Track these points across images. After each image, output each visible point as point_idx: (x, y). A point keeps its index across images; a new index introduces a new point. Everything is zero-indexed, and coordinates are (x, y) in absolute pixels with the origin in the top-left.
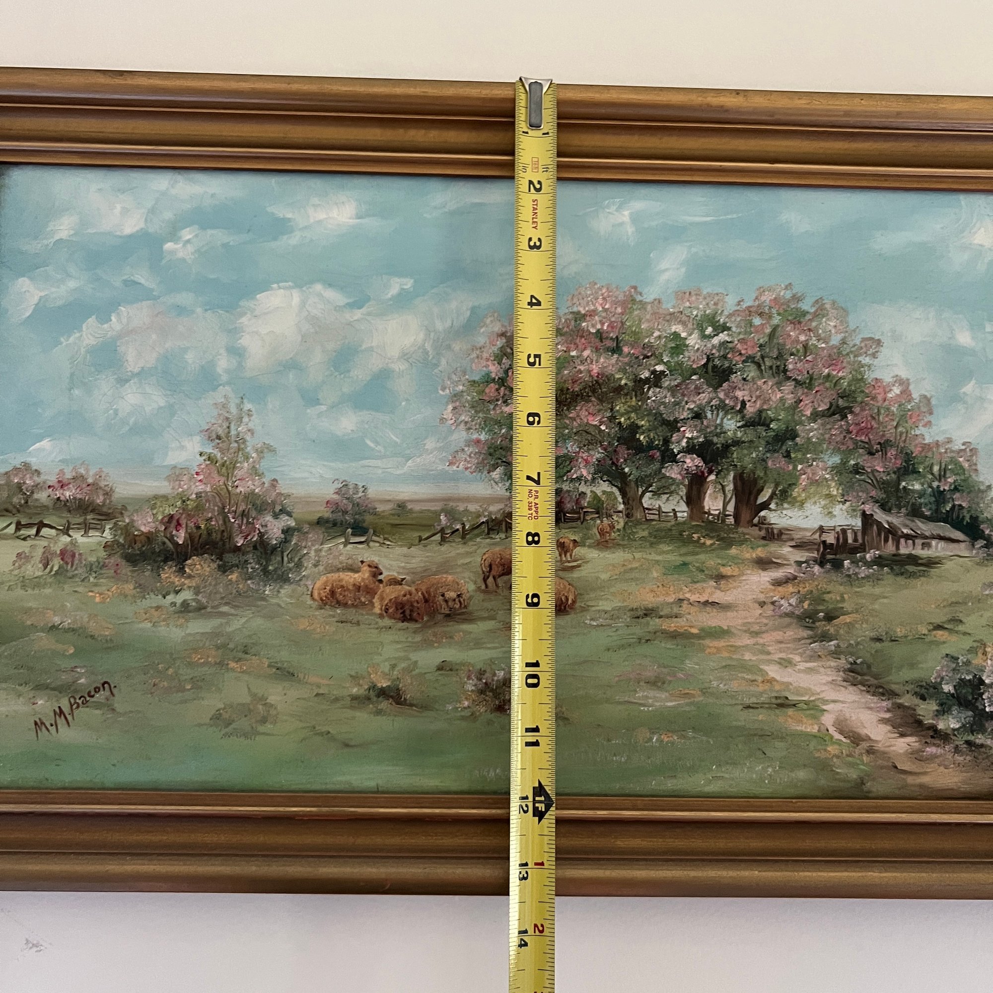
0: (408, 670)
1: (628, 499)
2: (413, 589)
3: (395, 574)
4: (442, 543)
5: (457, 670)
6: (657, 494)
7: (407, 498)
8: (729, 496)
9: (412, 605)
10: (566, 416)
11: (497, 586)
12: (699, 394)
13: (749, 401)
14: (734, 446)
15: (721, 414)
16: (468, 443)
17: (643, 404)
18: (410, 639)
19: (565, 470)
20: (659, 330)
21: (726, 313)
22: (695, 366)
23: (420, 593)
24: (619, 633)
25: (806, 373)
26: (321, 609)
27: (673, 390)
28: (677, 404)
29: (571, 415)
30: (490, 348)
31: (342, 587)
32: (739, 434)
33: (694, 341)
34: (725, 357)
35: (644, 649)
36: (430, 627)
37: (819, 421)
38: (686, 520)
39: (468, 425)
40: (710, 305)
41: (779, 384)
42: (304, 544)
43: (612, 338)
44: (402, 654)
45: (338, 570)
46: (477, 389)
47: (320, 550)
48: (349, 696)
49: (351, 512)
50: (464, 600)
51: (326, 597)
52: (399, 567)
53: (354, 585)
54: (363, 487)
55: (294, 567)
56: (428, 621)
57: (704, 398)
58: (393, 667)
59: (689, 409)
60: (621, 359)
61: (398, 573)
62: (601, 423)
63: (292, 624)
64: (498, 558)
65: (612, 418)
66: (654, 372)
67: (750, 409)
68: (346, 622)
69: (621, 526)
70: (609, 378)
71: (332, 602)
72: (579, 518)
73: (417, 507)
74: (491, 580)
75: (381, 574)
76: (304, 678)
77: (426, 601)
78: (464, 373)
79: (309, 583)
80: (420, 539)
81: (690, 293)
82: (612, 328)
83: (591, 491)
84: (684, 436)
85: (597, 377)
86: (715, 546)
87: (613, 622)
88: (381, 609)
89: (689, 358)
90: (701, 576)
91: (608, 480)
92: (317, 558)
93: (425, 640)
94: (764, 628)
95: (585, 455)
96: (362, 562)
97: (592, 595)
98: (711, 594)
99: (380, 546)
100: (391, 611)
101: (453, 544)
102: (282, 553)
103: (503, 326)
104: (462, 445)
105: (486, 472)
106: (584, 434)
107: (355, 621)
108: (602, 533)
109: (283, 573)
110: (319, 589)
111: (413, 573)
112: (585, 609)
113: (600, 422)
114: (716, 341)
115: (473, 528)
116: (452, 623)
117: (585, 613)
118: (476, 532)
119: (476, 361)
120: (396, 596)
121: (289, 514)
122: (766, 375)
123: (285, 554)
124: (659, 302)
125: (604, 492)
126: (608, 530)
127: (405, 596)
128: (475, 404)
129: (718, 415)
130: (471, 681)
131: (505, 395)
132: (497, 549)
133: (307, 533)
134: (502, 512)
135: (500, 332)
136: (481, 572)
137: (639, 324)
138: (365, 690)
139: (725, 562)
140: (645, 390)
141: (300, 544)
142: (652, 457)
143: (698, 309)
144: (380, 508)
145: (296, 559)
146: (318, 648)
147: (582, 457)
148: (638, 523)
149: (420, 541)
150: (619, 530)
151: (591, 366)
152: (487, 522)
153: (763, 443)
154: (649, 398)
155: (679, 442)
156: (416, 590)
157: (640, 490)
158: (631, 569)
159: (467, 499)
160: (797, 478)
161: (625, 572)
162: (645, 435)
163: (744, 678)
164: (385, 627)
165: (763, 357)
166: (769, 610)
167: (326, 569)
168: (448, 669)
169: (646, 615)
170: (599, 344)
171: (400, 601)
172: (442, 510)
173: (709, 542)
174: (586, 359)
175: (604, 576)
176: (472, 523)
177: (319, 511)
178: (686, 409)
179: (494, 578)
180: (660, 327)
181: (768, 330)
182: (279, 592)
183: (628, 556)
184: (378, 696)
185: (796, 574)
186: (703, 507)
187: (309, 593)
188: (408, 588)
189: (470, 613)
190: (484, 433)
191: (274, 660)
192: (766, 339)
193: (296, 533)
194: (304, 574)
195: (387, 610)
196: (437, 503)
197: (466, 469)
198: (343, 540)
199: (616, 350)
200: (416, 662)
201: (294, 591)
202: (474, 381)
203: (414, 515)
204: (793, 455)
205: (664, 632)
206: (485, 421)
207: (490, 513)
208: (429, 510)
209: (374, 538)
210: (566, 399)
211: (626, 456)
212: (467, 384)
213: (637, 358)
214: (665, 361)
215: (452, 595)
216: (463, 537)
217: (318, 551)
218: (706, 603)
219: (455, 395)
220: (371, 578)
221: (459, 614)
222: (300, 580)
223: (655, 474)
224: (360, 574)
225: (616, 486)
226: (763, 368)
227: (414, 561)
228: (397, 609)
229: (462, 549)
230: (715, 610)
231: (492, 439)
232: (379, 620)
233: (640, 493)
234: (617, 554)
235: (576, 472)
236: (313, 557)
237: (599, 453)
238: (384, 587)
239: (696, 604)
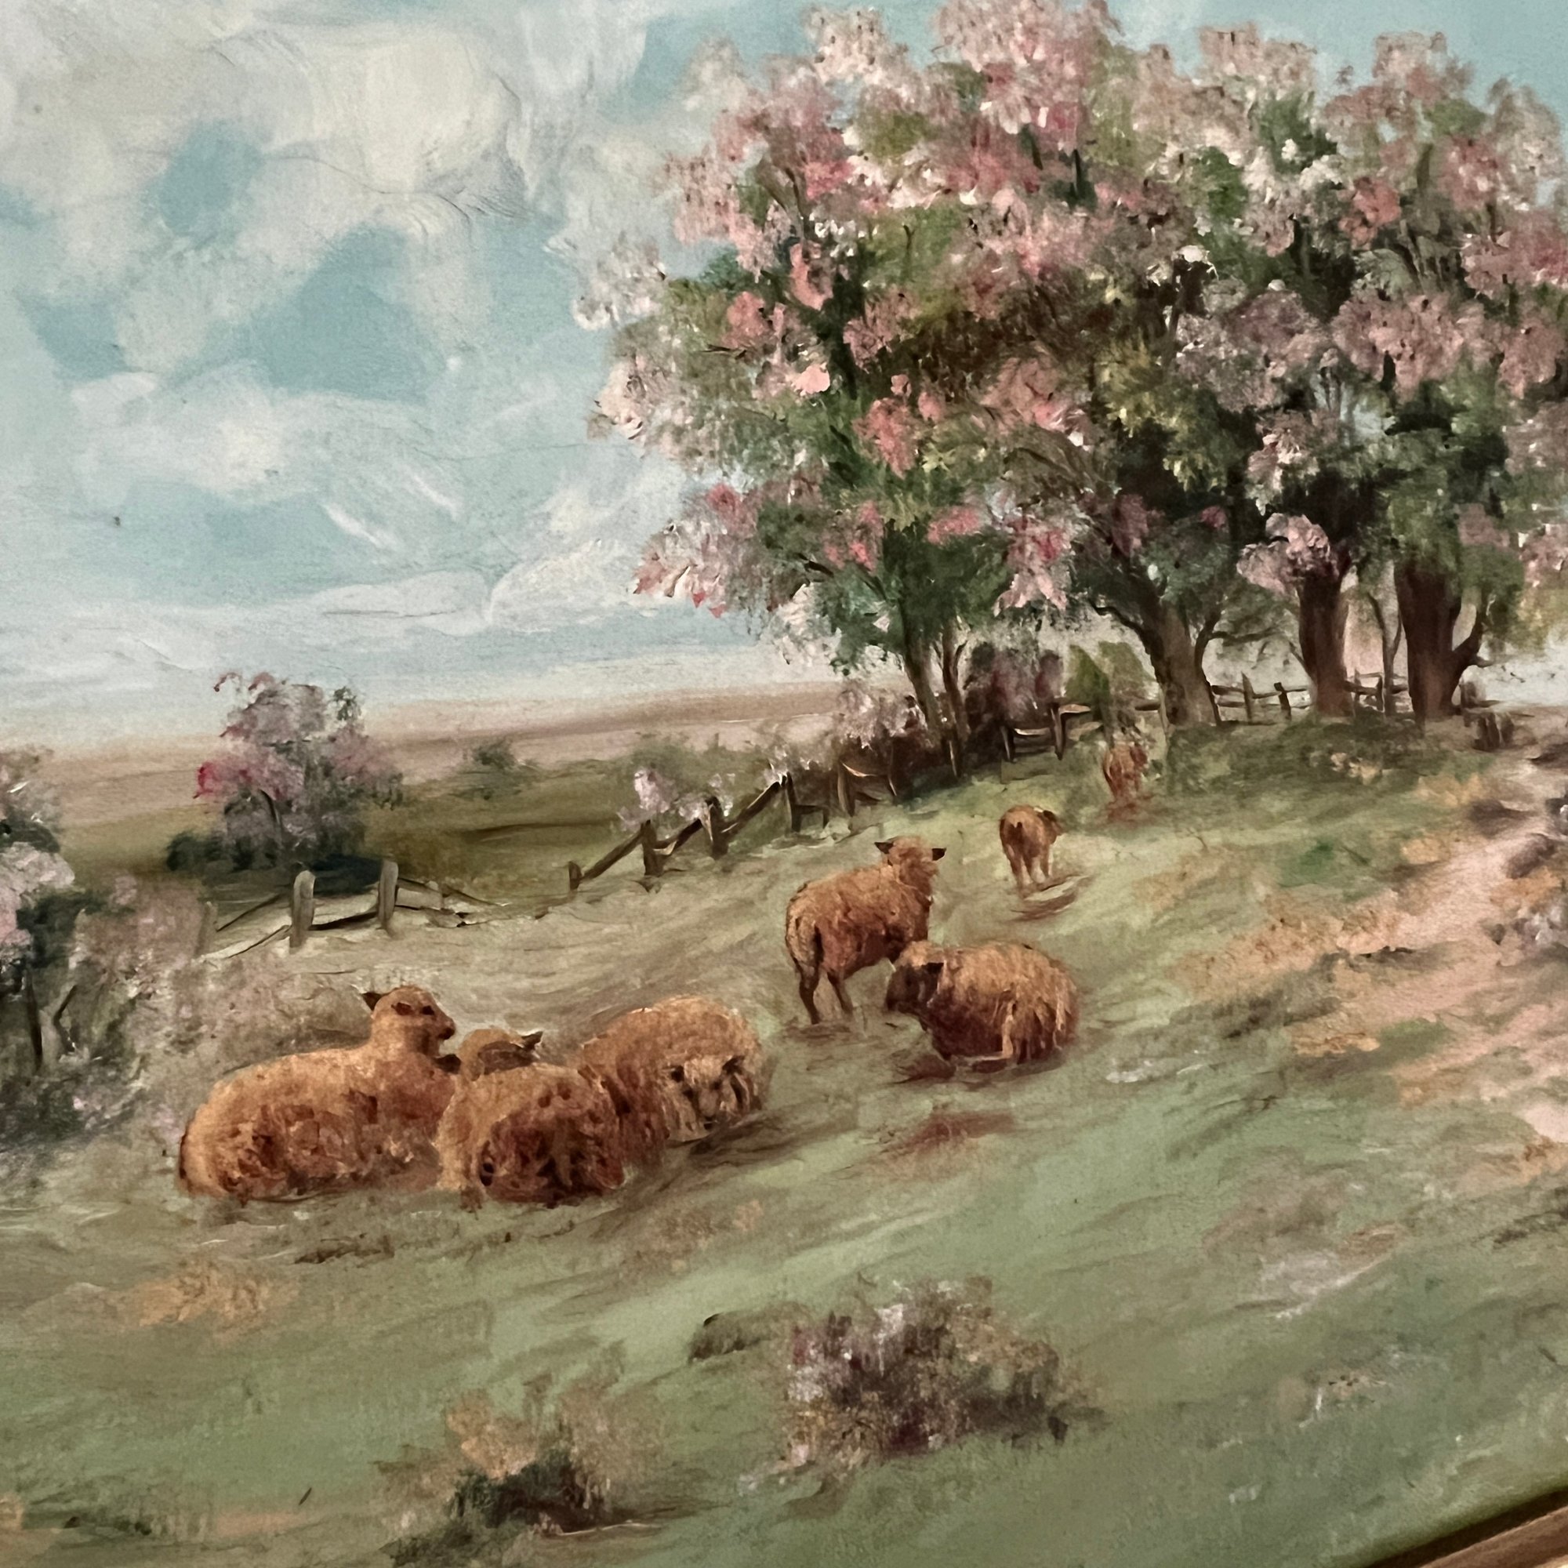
0: (592, 1388)
1: (1168, 664)
2: (572, 1072)
3: (502, 1025)
4: (654, 880)
5: (756, 1341)
6: (1233, 641)
7: (507, 725)
8: (1393, 631)
9: (578, 1136)
10: (974, 403)
11: (846, 1007)
12: (1291, 334)
13: (1399, 357)
14: (1384, 486)
15: (1346, 394)
16: (697, 503)
17: (1166, 363)
18: (585, 1267)
19: (995, 580)
20: (1175, 138)
21: (1319, 102)
22: (1272, 252)
23: (598, 1083)
24: (1197, 1093)
25: (1500, 279)
26: (230, 1219)
27: (1229, 319)
28: (1245, 363)
29: (987, 401)
30: (723, 168)
31: (305, 1113)
32: (1392, 452)
33: (1262, 178)
34: (1331, 228)
35: (1262, 1131)
36: (650, 1202)
37: (1543, 412)
38: (1310, 714)
39: (687, 440)
40: (1282, 76)
41: (1453, 310)
42: (122, 960)
43: (1063, 157)
44: (565, 1330)
45: (281, 1046)
46: (698, 309)
47: (198, 976)
48: (385, 1549)
49: (303, 802)
50: (749, 1081)
51: (242, 1166)
52: (513, 995)
53: (351, 1096)
54: (339, 695)
55: (89, 1066)
56: (638, 1181)
57: (1304, 343)
58: (537, 1388)
59: (1274, 380)
60: (1094, 223)
61: (512, 1018)
62: (1071, 424)
63: (112, 1312)
64: (836, 907)
65: (1097, 409)
66: (1180, 266)
67: (1406, 380)
68: (338, 1253)
69: (1157, 752)
70: (1073, 280)
71: (270, 1183)
72: (1050, 740)
73: (551, 757)
74: (824, 989)
75: (449, 1033)
76: (194, 1529)
77: (623, 1107)
78: (651, 254)
79: (165, 1119)
80: (576, 878)
81: (1233, 36)
82: (1062, 124)
83: (1072, 647)
84: (1274, 462)
85: (1042, 276)
86: (1385, 783)
87: (1180, 1062)
88: (466, 1173)
89: (1256, 228)
90: (1363, 879)
91: (1109, 609)
92: (185, 1012)
93: (639, 1255)
94: (1509, 1004)
95: (1040, 530)
96: (372, 998)
97: (1116, 988)
98: (1392, 926)
99: (434, 923)
100: (502, 1172)
101: (690, 879)
102: (32, 1009)
103: (753, 93)
104: (673, 510)
105: (761, 607)
106: (1029, 461)
107: (372, 1239)
108: (1116, 779)
109: (45, 1098)
110: (210, 1141)
111: (566, 1011)
112: (1101, 1037)
113: (1067, 422)
114: (1308, 179)
115: (750, 810)
116: (718, 1172)
117: (1103, 1049)
118: (758, 823)
119: (684, 208)
120: (516, 1108)
121: (44, 840)
122: (1424, 283)
123: (46, 1016)
124: (1166, 55)
125: (1105, 647)
126: (1130, 770)
127: (545, 1101)
128: (698, 364)
129: (1339, 396)
130: (808, 1370)
131: (788, 331)
132: (831, 875)
133: (128, 910)
134: (828, 743)
135: (747, 115)
136: (790, 968)
137: (1126, 120)
138: (448, 1509)
139: (1408, 825)
140: (1167, 321)
141: (104, 961)
142: (1208, 527)
143: (1256, 84)
144: (418, 772)
145: (97, 1031)
146: (236, 1390)
147: (1034, 539)
148: (1202, 736)
149: (575, 883)
150: (1157, 766)
151: (1021, 240)
152: (788, 782)
153: (1443, 473)
154: (1178, 347)
155: (1264, 479)
156: (585, 1072)
157: (1194, 633)
158: (1205, 884)
159: (717, 710)
160: (1520, 569)
161: (1191, 894)
162: (1185, 458)
163: (1488, 1158)
164: (492, 1241)
165: (1413, 234)
166: (1512, 951)
167: (228, 1048)
168: (727, 1343)
169: (1255, 1022)
170: (1031, 171)
171: (530, 1125)
172: (638, 759)
173: (1368, 773)
174: (1005, 220)
175: (1138, 920)
176: (742, 793)
177: (170, 815)
178: (1268, 381)
179: (834, 980)
180: (1177, 131)
181: (1413, 159)
182: (35, 1184)
183: (1188, 844)
184: (496, 1518)
185: (1552, 836)
186: (1342, 672)
187: (171, 1163)
188: (552, 1070)
189: (773, 1123)
190: (739, 467)
191: (53, 1490)
192: (1413, 181)
193: (82, 918)
194: (138, 1084)
195: (487, 1174)
196: (614, 735)
197: (698, 598)
198: (287, 920)
199: (1078, 194)
200: (616, 1350)
201: (104, 1166)
202: (686, 284)
203: (543, 786)
204: (1504, 507)
205: (1303, 1065)
206: (738, 426)
207: (795, 752)
208: (591, 764)
209: (407, 895)
210: (969, 348)
211: (1145, 527)
212: (662, 291)
213: (1134, 220)
214: (1202, 233)
215: (708, 1066)
216: (718, 849)
217: (187, 981)
218: (1388, 956)
219: (630, 332)
220: (413, 1056)
221: (738, 1135)
222: (127, 1115)
223: (1222, 579)
224: (368, 1049)
225: (1133, 626)
226: (1416, 263)
227: (563, 963)
228: (525, 1160)
229: (716, 894)
230: (1405, 973)
231: (768, 486)
232: (463, 1217)
233: (1194, 642)
234: (1163, 841)
235: (1022, 589)
236: (169, 1012)
237: (1075, 521)
238: (465, 1083)
239: (1364, 962)
